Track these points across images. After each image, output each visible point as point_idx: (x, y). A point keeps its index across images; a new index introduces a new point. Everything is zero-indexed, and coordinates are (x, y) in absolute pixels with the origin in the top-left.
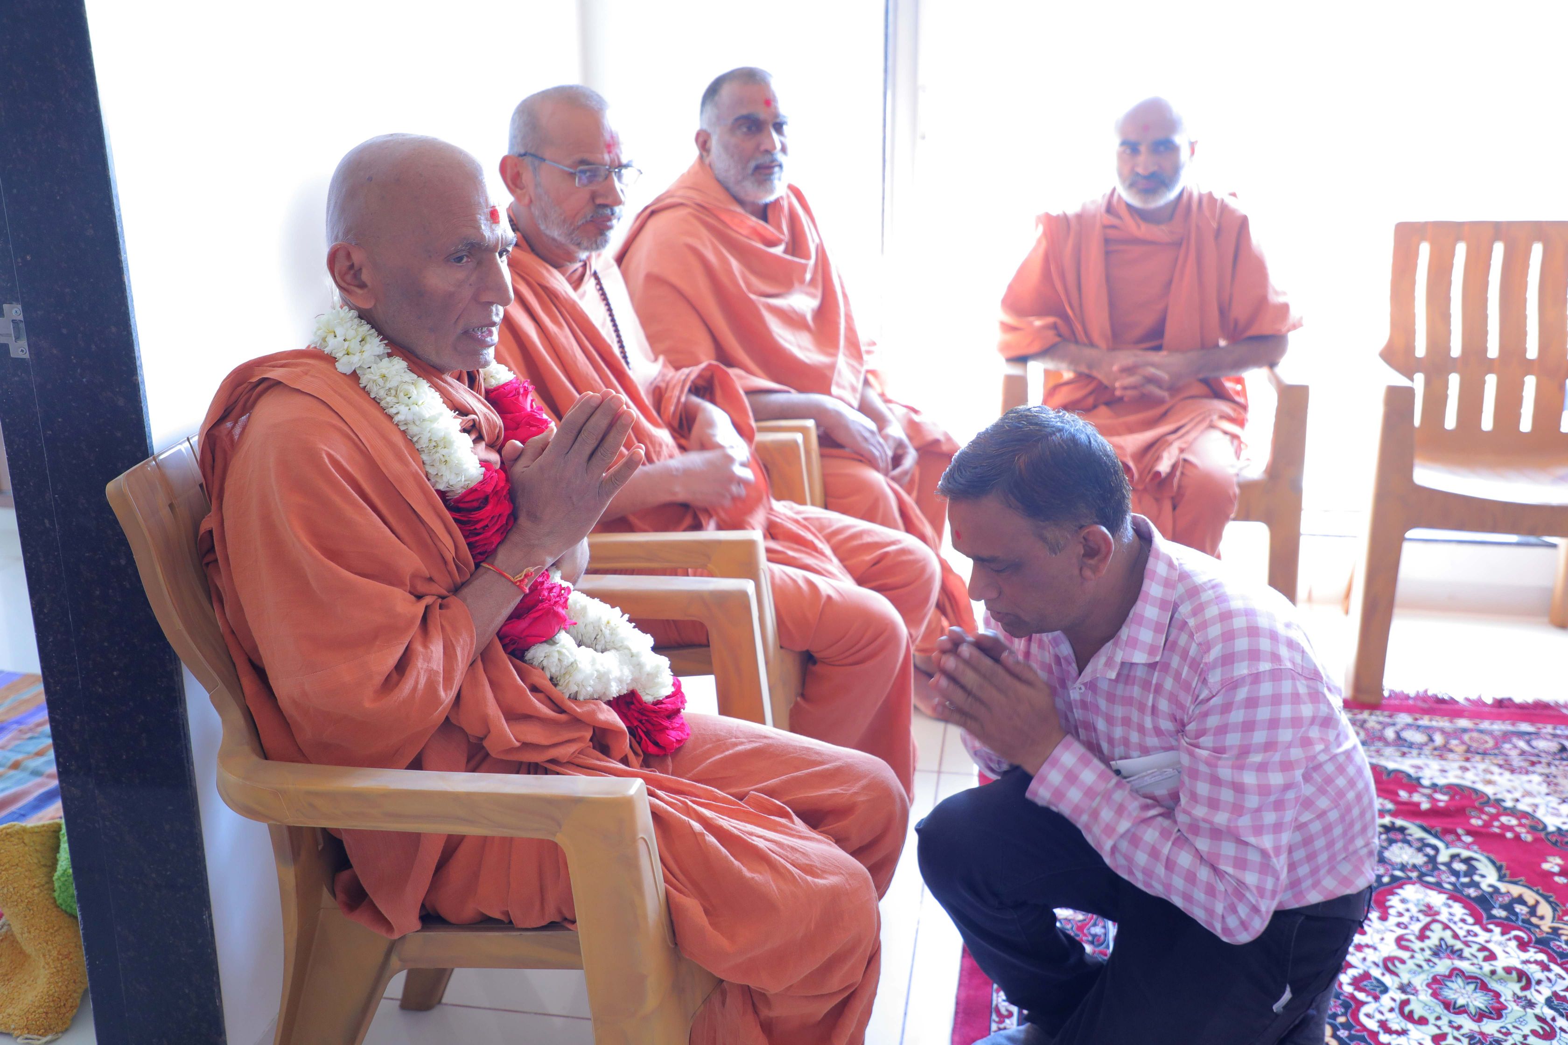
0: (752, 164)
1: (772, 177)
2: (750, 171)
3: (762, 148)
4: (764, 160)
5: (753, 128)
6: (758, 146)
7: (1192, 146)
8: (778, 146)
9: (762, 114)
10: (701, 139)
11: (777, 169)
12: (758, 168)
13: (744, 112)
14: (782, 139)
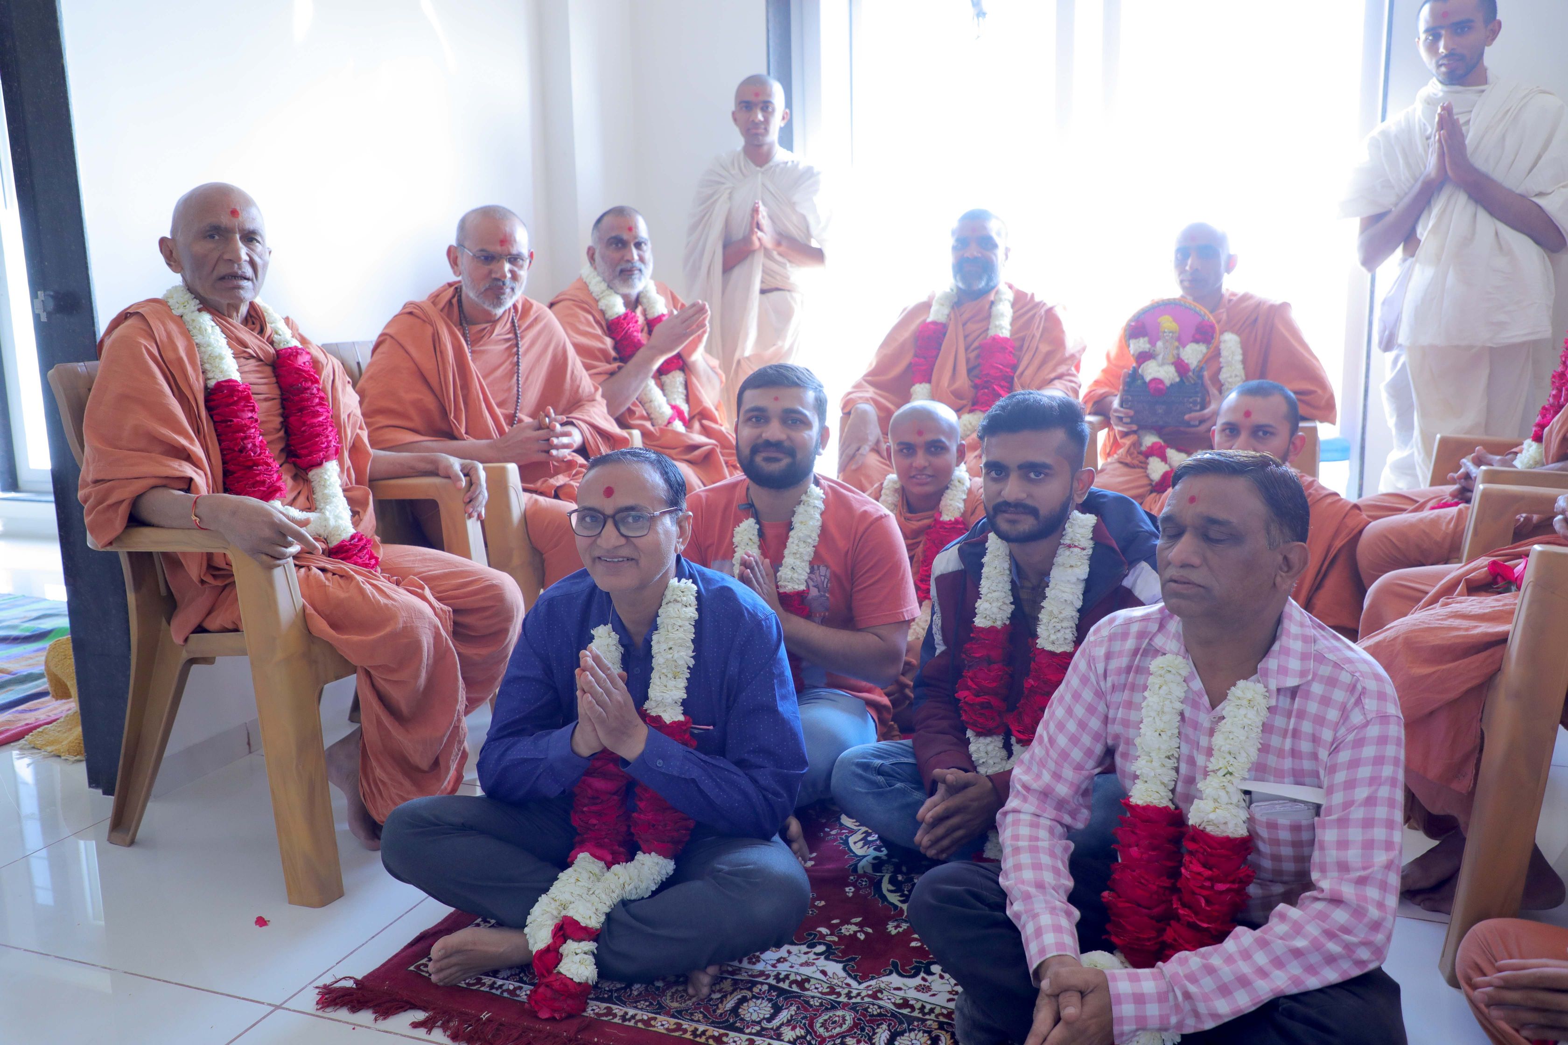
0: (619, 268)
1: (634, 277)
2: (617, 273)
3: (626, 258)
4: (624, 266)
5: (620, 245)
6: (623, 257)
7: (1007, 250)
8: (636, 257)
9: (625, 236)
10: (591, 252)
11: (636, 272)
12: (622, 271)
13: (613, 234)
14: (641, 253)
